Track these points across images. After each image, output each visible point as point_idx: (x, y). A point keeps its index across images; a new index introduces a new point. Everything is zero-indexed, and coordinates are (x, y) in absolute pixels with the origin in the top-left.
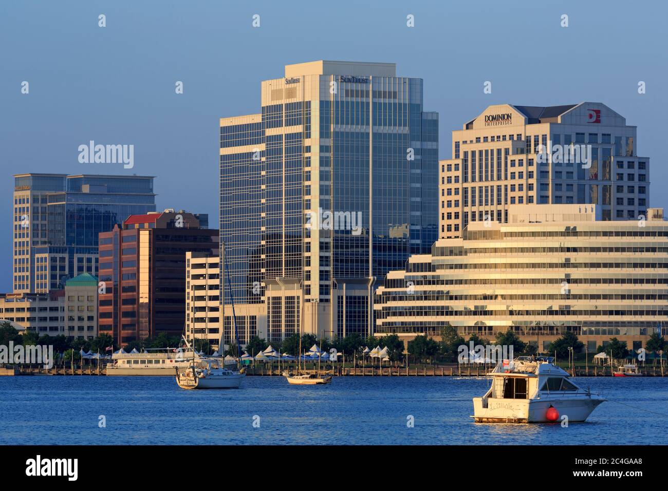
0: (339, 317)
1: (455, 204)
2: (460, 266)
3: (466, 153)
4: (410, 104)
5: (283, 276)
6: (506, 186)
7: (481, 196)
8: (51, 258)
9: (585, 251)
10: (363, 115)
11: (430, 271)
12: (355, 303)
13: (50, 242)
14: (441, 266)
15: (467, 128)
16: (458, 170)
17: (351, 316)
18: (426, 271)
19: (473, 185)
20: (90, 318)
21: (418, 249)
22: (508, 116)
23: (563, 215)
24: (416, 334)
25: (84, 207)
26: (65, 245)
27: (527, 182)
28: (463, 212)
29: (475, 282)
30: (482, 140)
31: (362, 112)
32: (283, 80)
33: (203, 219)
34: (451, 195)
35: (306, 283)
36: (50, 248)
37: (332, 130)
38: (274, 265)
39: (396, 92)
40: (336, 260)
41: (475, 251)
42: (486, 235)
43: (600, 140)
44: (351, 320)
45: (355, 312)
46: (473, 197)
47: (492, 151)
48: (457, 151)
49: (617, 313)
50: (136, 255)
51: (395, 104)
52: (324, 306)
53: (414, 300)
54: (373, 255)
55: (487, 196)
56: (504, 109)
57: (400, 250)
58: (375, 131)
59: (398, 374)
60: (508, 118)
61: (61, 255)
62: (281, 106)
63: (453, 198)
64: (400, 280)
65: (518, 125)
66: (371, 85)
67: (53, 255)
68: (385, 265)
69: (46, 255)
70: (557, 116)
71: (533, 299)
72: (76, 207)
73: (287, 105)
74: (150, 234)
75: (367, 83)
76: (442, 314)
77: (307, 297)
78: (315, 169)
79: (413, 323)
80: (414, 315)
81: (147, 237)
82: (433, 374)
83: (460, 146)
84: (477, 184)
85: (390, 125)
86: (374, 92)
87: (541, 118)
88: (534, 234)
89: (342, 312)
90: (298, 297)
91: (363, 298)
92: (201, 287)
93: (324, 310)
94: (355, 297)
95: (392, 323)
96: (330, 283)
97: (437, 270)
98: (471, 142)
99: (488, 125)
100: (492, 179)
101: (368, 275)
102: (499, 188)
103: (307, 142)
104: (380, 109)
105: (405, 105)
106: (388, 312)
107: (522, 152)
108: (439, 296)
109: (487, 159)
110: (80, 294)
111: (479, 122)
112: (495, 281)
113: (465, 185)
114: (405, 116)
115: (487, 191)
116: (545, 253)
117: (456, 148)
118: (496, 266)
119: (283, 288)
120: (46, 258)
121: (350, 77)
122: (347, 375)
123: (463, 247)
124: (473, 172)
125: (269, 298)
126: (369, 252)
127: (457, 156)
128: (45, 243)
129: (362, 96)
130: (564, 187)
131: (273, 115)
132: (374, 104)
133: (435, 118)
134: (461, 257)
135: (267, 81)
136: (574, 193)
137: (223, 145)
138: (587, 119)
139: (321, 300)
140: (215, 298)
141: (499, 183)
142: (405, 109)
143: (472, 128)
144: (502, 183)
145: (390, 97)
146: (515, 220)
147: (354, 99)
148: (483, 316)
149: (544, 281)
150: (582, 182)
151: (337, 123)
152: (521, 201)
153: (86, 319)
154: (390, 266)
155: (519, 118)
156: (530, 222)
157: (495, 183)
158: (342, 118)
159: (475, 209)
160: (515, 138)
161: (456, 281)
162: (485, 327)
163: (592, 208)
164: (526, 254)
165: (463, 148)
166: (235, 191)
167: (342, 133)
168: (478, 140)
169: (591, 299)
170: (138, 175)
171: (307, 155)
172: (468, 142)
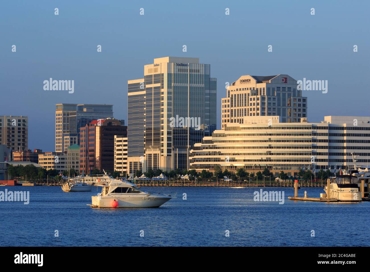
0: (175, 162)
1: (228, 116)
2: (224, 141)
3: (232, 95)
4: (205, 75)
5: (153, 145)
6: (248, 109)
7: (238, 113)
8: (71, 138)
9: (275, 135)
10: (185, 79)
11: (211, 143)
12: (182, 156)
13: (70, 132)
14: (216, 141)
15: (233, 85)
16: (229, 102)
17: (180, 162)
18: (210, 143)
19: (235, 108)
20: (77, 163)
21: (208, 134)
22: (249, 80)
23: (266, 120)
24: (202, 169)
25: (84, 117)
26: (76, 133)
27: (257, 107)
28: (231, 119)
29: (230, 148)
30: (239, 90)
31: (185, 78)
32: (153, 64)
33: (122, 122)
34: (226, 112)
35: (162, 148)
36: (70, 134)
37: (172, 85)
38: (149, 141)
39: (199, 70)
40: (174, 139)
41: (230, 135)
42: (234, 128)
43: (287, 90)
44: (180, 164)
45: (182, 160)
46: (235, 113)
47: (243, 94)
48: (229, 94)
49: (288, 161)
50: (94, 137)
51: (199, 75)
52: (169, 158)
53: (205, 155)
54: (189, 137)
55: (240, 113)
56: (248, 77)
57: (200, 135)
58: (190, 86)
59: (192, 186)
60: (249, 81)
61: (74, 137)
62: (152, 75)
63: (227, 113)
64: (200, 147)
65: (253, 84)
66: (189, 67)
67: (71, 137)
68: (194, 141)
69: (68, 137)
70: (269, 80)
71: (253, 155)
72: (81, 118)
73: (154, 75)
74: (100, 128)
75: (187, 66)
76: (216, 161)
77: (162, 154)
78: (165, 101)
79: (205, 165)
80: (205, 161)
81: (99, 129)
82: (206, 186)
83: (230, 92)
84: (237, 108)
85: (196, 83)
86: (190, 70)
87: (263, 81)
88: (254, 128)
89: (176, 160)
90: (159, 154)
91: (185, 154)
92: (120, 150)
93: (169, 159)
94: (182, 154)
95: (196, 164)
96: (172, 148)
97: (214, 143)
98: (234, 90)
99: (241, 83)
100: (243, 106)
101: (187, 145)
102: (245, 109)
103: (162, 90)
104: (192, 76)
105: (203, 75)
106: (194, 160)
107: (255, 95)
108: (215, 153)
109: (240, 98)
110: (73, 153)
111: (238, 82)
112: (238, 148)
113: (232, 108)
114: (203, 80)
115: (240, 111)
116: (258, 136)
117: (228, 93)
118: (238, 141)
119: (152, 150)
120: (68, 138)
121: (180, 64)
122: (171, 186)
123: (225, 133)
124: (235, 103)
125: (147, 154)
126: (187, 135)
127: (229, 96)
128: (68, 132)
129: (185, 71)
130: (272, 109)
131: (149, 79)
132: (190, 74)
133: (215, 80)
134: (224, 137)
135: (147, 65)
136: (276, 112)
137: (130, 92)
138: (282, 81)
139: (168, 155)
140: (125, 154)
141: (245, 107)
142: (203, 77)
143: (235, 85)
144: (247, 107)
145: (196, 72)
146: (246, 123)
147: (182, 73)
148: (233, 162)
149: (257, 147)
150: (279, 107)
151: (174, 82)
152: (254, 115)
153: (75, 163)
154: (196, 141)
155: (253, 81)
156: (252, 123)
157: (244, 108)
158: (177, 80)
159: (235, 118)
160: (252, 89)
161: (222, 147)
162: (234, 166)
163: (278, 118)
164: (250, 136)
165: (231, 93)
166: (134, 110)
167: (177, 87)
168: (237, 90)
169: (277, 155)
170: (106, 104)
171: (162, 95)
172: (233, 91)
